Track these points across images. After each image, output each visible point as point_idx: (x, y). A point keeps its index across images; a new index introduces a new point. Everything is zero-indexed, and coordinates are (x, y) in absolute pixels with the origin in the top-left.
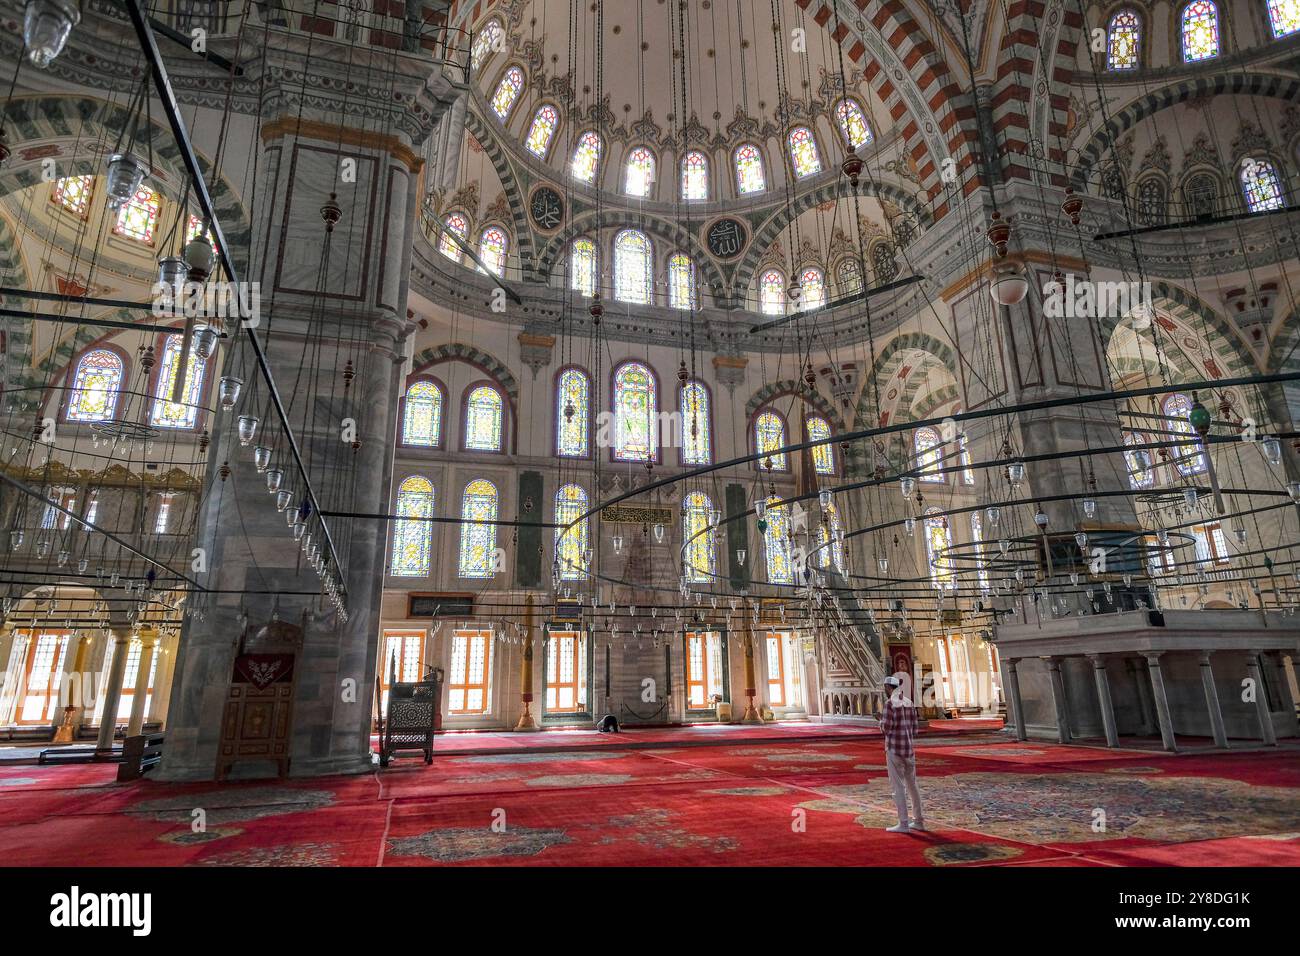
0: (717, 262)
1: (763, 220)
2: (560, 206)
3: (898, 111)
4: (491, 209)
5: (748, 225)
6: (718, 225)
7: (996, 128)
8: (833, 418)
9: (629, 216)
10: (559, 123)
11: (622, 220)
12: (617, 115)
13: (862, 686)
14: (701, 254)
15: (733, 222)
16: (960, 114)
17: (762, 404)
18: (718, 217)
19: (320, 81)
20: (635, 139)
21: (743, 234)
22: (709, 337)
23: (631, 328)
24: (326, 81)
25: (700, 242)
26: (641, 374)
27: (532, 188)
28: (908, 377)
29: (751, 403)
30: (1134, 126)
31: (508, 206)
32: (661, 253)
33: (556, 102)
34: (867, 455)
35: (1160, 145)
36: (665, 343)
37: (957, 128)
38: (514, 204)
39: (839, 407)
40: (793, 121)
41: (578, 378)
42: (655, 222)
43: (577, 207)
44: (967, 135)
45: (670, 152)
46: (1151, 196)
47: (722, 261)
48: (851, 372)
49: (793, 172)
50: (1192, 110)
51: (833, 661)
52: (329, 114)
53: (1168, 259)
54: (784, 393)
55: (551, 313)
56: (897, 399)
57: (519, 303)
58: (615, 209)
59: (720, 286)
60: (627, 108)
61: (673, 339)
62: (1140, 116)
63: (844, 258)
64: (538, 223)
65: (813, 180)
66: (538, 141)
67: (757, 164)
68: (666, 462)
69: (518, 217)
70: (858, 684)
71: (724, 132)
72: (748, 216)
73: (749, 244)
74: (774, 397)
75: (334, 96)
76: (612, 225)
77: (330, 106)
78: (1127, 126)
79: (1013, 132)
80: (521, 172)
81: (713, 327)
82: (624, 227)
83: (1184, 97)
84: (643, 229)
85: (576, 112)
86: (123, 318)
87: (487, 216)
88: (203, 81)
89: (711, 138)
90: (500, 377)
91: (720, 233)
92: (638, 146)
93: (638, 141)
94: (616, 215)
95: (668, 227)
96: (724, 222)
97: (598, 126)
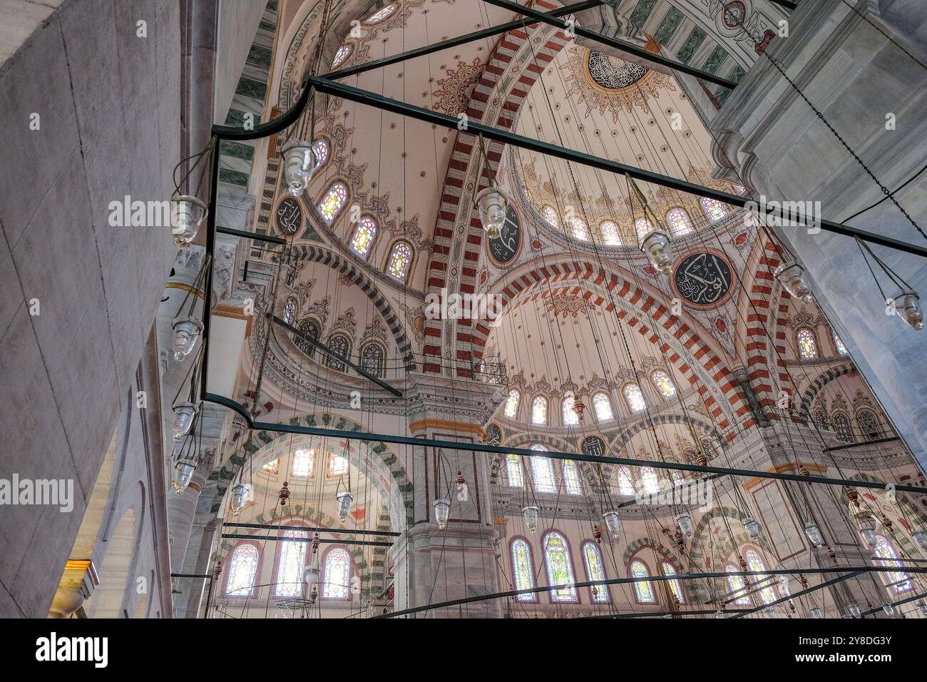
1: (615, 436)
2: (500, 434)
3: (694, 379)
5: (606, 439)
6: (587, 439)
7: (755, 391)
8: (675, 562)
9: (536, 437)
11: (533, 439)
12: (527, 380)
15: (596, 438)
16: (733, 384)
17: (632, 556)
18: (587, 435)
19: (443, 399)
20: (536, 392)
21: (603, 445)
22: (593, 512)
23: (548, 509)
24: (446, 399)
25: (578, 450)
26: (558, 540)
28: (719, 533)
29: (626, 556)
30: (823, 387)
34: (702, 588)
35: (839, 396)
36: (570, 518)
37: (732, 392)
39: (677, 554)
40: (627, 380)
41: (523, 545)
42: (551, 439)
43: (509, 433)
44: (739, 396)
45: (554, 398)
46: (841, 423)
49: (629, 408)
50: (851, 378)
52: (446, 414)
53: (863, 460)
54: (643, 547)
55: (504, 502)
56: (714, 548)
58: (528, 433)
59: (593, 478)
60: (533, 376)
61: (574, 514)
62: (826, 382)
65: (641, 414)
67: (606, 404)
68: (583, 602)
71: (586, 387)
72: (605, 434)
73: (608, 452)
74: (638, 550)
75: (448, 406)
76: (527, 443)
77: (446, 411)
78: (820, 388)
79: (762, 395)
81: (596, 505)
82: (534, 443)
83: (845, 372)
84: (544, 444)
86: (259, 522)
88: (381, 401)
89: (579, 390)
91: (590, 444)
92: (538, 396)
93: (538, 393)
94: (528, 436)
95: (558, 442)
96: (591, 437)
97: (518, 386)
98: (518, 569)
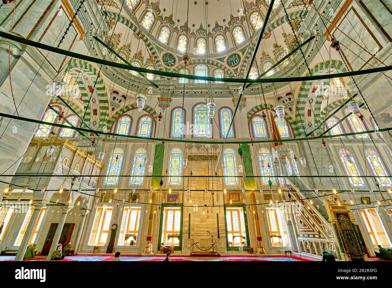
0: (231, 69)
1: (246, 50)
2: (174, 59)
4: (148, 60)
5: (241, 53)
6: (230, 57)
9: (199, 60)
10: (171, 33)
11: (197, 62)
12: (190, 28)
13: (320, 237)
14: (225, 68)
15: (235, 54)
17: (254, 114)
18: (230, 54)
20: (198, 36)
21: (239, 56)
22: (230, 93)
23: (200, 93)
25: (225, 64)
26: (204, 107)
27: (162, 53)
29: (249, 114)
31: (154, 58)
32: (211, 70)
33: (168, 25)
34: (304, 128)
36: (214, 96)
38: (156, 57)
39: (287, 111)
40: (251, 11)
41: (180, 111)
42: (208, 61)
43: (180, 59)
45: (211, 37)
47: (233, 68)
48: (290, 96)
51: (301, 222)
54: (263, 109)
55: (169, 90)
56: (314, 103)
57: (158, 87)
58: (194, 59)
60: (194, 26)
61: (216, 95)
63: (280, 54)
64: (166, 64)
66: (163, 38)
67: (240, 32)
68: (215, 137)
69: (158, 62)
70: (317, 236)
72: (240, 51)
73: (242, 60)
74: (259, 111)
76: (194, 64)
80: (157, 48)
81: (231, 88)
82: (198, 64)
84: (204, 63)
85: (176, 28)
87: (147, 62)
89: (224, 29)
90: (151, 112)
91: (231, 59)
92: (199, 38)
93: (199, 36)
94: (195, 60)
95: (213, 61)
96: (232, 55)
97: (185, 33)
98: (175, 122)
